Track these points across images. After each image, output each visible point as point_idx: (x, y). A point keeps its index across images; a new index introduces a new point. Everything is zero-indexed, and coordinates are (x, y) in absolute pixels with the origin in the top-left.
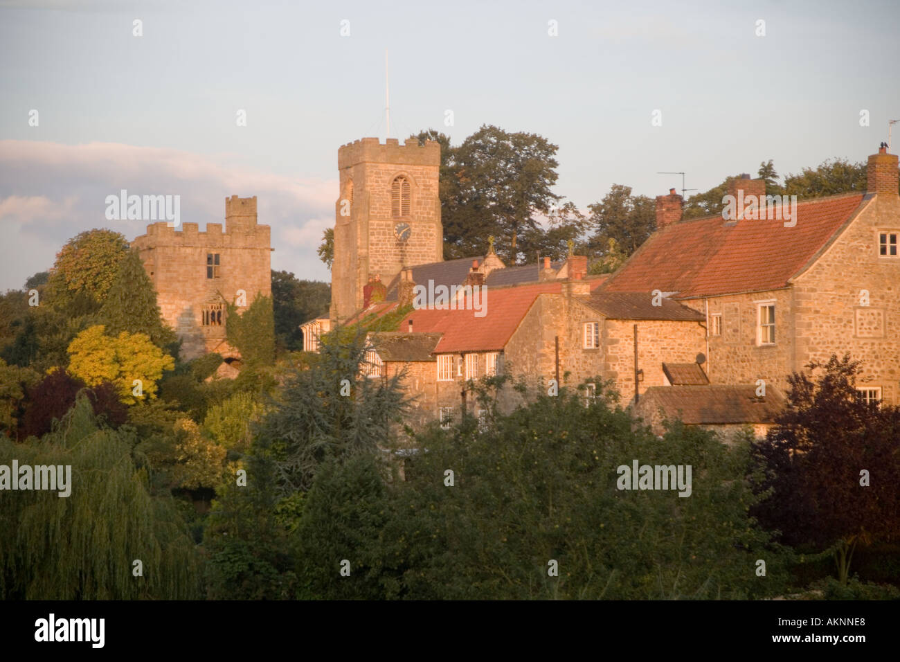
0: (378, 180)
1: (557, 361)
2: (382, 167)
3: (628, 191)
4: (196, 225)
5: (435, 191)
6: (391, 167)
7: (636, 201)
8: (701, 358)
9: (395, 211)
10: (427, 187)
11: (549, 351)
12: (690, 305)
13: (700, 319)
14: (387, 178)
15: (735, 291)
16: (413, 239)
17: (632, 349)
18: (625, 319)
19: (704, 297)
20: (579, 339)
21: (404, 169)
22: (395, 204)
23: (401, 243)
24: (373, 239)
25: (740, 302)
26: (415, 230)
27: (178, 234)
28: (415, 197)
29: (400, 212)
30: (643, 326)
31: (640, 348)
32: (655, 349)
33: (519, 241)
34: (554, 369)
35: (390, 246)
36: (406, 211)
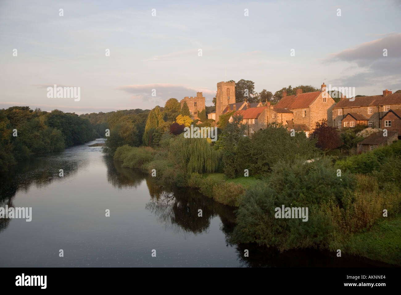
0: (224, 89)
1: (268, 120)
2: (225, 87)
3: (266, 90)
4: (192, 97)
5: (234, 91)
6: (227, 87)
7: (267, 92)
8: (293, 119)
9: (227, 94)
10: (233, 90)
11: (266, 118)
12: (290, 110)
13: (292, 113)
14: (226, 88)
15: (299, 108)
16: (230, 99)
17: (281, 118)
18: (280, 113)
19: (293, 109)
20: (272, 116)
21: (229, 87)
22: (227, 93)
23: (228, 100)
24: (224, 99)
25: (300, 110)
26: (230, 97)
27: (190, 99)
28: (231, 92)
29: (228, 94)
30: (283, 114)
31: (282, 118)
32: (285, 118)
33: (247, 99)
34: (267, 122)
35: (226, 100)
36: (229, 94)
